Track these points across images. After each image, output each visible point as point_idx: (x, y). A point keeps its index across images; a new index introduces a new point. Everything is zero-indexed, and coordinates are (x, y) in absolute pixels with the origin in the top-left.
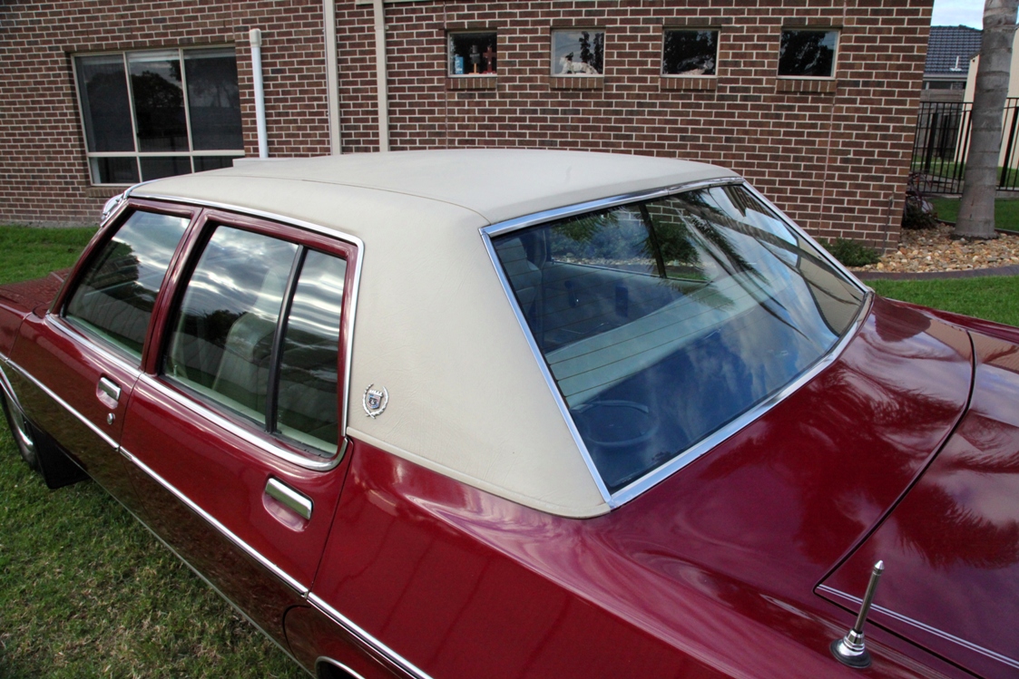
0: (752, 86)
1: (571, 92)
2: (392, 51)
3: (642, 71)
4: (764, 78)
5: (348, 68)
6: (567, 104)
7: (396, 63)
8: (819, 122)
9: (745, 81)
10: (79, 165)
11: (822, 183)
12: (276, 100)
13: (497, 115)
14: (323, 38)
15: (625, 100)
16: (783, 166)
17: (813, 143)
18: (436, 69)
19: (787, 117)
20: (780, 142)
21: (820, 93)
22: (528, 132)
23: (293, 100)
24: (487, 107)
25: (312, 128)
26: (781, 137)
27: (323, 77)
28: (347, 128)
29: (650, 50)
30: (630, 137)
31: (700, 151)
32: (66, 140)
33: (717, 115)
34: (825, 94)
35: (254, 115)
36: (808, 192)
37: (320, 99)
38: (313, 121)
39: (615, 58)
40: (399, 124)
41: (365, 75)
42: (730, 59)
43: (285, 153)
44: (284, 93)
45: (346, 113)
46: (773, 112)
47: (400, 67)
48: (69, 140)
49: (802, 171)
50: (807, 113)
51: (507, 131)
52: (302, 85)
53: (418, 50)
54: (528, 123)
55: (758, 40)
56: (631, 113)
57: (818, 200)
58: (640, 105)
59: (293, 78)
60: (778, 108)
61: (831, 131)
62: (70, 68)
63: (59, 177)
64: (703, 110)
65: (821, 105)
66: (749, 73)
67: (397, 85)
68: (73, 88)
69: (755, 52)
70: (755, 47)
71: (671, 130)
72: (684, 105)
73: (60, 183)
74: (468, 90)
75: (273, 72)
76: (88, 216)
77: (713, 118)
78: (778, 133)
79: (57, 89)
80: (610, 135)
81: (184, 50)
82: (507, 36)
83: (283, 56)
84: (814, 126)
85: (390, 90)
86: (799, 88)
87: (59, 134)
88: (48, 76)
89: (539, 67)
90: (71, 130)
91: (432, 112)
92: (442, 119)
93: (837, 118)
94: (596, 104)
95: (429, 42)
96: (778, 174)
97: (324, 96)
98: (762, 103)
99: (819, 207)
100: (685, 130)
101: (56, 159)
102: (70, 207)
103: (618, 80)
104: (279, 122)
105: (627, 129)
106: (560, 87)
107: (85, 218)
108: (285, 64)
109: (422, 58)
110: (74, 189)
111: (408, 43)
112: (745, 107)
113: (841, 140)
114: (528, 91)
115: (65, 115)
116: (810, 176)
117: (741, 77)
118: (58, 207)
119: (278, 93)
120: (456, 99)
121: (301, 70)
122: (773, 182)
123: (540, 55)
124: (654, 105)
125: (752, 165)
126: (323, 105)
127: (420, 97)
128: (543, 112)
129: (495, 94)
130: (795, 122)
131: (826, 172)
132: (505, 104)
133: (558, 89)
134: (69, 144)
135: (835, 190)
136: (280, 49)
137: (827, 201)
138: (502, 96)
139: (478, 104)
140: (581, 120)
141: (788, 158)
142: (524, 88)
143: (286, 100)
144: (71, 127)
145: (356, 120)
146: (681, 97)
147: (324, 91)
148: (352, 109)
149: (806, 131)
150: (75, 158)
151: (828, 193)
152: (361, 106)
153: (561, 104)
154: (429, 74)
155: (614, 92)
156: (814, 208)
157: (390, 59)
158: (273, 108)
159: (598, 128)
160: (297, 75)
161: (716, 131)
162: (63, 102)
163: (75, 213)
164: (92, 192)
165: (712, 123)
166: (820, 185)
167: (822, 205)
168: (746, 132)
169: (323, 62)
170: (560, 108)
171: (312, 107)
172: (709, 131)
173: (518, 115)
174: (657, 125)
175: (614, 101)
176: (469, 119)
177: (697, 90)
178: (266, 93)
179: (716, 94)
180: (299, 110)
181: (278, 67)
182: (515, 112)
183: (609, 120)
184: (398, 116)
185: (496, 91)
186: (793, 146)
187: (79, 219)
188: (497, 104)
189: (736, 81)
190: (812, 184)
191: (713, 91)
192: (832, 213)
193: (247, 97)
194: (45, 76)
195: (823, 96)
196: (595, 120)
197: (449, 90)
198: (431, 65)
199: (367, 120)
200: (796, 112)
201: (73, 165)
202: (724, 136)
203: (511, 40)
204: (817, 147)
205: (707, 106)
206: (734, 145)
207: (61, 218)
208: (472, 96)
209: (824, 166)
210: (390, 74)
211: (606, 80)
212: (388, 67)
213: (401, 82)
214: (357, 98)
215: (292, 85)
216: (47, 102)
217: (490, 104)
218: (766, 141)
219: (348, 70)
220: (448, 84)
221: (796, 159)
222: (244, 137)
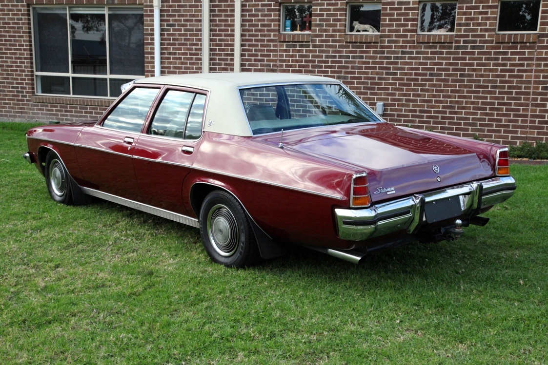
0: (478, 39)
1: (358, 44)
2: (245, 16)
3: (405, 31)
4: (487, 34)
5: (217, 25)
6: (355, 52)
7: (247, 23)
8: (526, 62)
9: (473, 36)
10: (29, 80)
11: (529, 104)
12: (168, 44)
13: (310, 59)
14: (201, 5)
15: (393, 49)
16: (500, 93)
17: (522, 76)
18: (272, 28)
19: (503, 59)
20: (498, 76)
21: (526, 43)
22: (330, 70)
23: (179, 44)
24: (304, 53)
25: (191, 64)
26: (499, 73)
27: (200, 30)
28: (214, 64)
29: (410, 17)
30: (396, 74)
31: (442, 83)
32: (21, 63)
33: (454, 59)
34: (530, 43)
35: (153, 53)
36: (518, 110)
37: (197, 45)
38: (192, 59)
39: (387, 22)
40: (247, 63)
41: (227, 30)
42: (463, 22)
44: (174, 39)
45: (213, 55)
46: (492, 56)
47: (249, 26)
48: (24, 63)
49: (514, 96)
50: (517, 57)
51: (316, 69)
52: (186, 35)
53: (262, 15)
54: (330, 64)
55: (482, 9)
56: (397, 58)
57: (526, 116)
58: (403, 53)
59: (180, 30)
60: (496, 53)
61: (534, 68)
62: (29, 15)
63: (13, 87)
64: (444, 56)
65: (526, 51)
66: (476, 30)
67: (247, 38)
68: (30, 28)
69: (480, 16)
70: (481, 13)
71: (423, 69)
72: (432, 53)
73: (13, 92)
74: (293, 42)
75: (168, 25)
76: (31, 115)
77: (451, 61)
78: (497, 70)
79: (18, 28)
80: (383, 72)
81: (109, 8)
82: (319, 7)
83: (175, 16)
84: (522, 65)
85: (243, 40)
86: (511, 39)
87: (16, 58)
88: (14, 19)
89: (338, 28)
90: (25, 56)
91: (269, 56)
92: (275, 61)
93: (538, 59)
94: (375, 52)
95: (269, 10)
96: (496, 98)
97: (200, 43)
98: (485, 50)
99: (527, 120)
100: (433, 69)
101: (12, 75)
102: (18, 108)
103: (389, 36)
104: (169, 58)
105: (394, 69)
106: (351, 41)
107: (29, 117)
108: (176, 21)
109: (264, 20)
110: (23, 96)
111: (256, 10)
112: (473, 53)
113: (542, 74)
114: (331, 44)
115: (23, 45)
116: (520, 99)
117: (470, 33)
118: (9, 108)
119: (169, 40)
120: (285, 48)
121: (186, 25)
122: (493, 104)
123: (339, 20)
124: (412, 53)
125: (478, 92)
126: (199, 48)
127: (262, 46)
128: (340, 57)
129: (310, 45)
130: (509, 62)
131: (531, 96)
132: (315, 51)
133: (350, 42)
134: (23, 65)
135: (538, 108)
136: (173, 11)
137: (532, 116)
138: (314, 46)
139: (299, 51)
140: (364, 63)
141: (504, 87)
142: (328, 41)
143: (175, 44)
144: (26, 54)
145: (220, 59)
146: (430, 48)
147: (200, 40)
148: (217, 52)
149: (516, 68)
150: (26, 75)
151: (532, 111)
152: (223, 50)
153: (351, 52)
154: (268, 31)
155: (386, 44)
156: (522, 121)
157: (243, 21)
158: (166, 49)
159: (375, 68)
160: (183, 28)
161: (454, 70)
162: (22, 37)
163: (22, 113)
164: (36, 99)
165: (451, 64)
166: (527, 105)
167: (529, 119)
168: (474, 70)
169: (200, 21)
170: (351, 55)
171: (192, 49)
172: (448, 70)
173: (324, 59)
174: (414, 66)
175: (386, 50)
176: (293, 61)
177: (441, 43)
178: (162, 39)
179: (454, 45)
180: (183, 51)
181: (171, 23)
182: (322, 57)
183: (382, 63)
184: (247, 57)
185: (310, 43)
186: (507, 79)
187: (24, 117)
188: (311, 51)
189: (468, 36)
190: (521, 105)
191: (452, 43)
192: (537, 125)
193: (149, 41)
194: (11, 19)
195: (528, 44)
196: (374, 63)
197: (280, 42)
198: (270, 25)
199: (227, 60)
200: (509, 56)
201: (24, 80)
202: (459, 73)
203: (321, 10)
204: (524, 79)
205: (447, 53)
206: (466, 78)
207: (11, 116)
208: (295, 46)
209: (530, 92)
210: (243, 30)
211: (381, 36)
212: (242, 26)
213: (249, 36)
214: (221, 45)
215: (180, 35)
216: (10, 36)
217: (306, 51)
218: (488, 76)
219: (216, 27)
220: (280, 38)
221: (509, 87)
222: (145, 67)
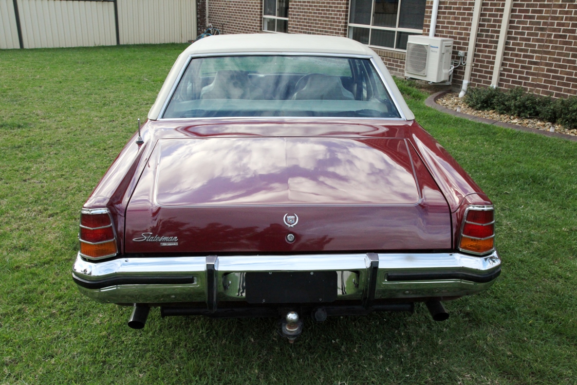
25: (463, 19)
38: (464, 14)
40: (516, 20)
43: (444, 34)
87: (337, 11)
91: (541, 12)
92: (547, 18)
104: (445, 13)
120: (560, 3)
126: (472, 3)
134: (341, 17)
144: (343, 8)
171: (466, 4)
176: (566, 19)
180: (457, 6)
201: (340, 30)
222: (424, 21)
